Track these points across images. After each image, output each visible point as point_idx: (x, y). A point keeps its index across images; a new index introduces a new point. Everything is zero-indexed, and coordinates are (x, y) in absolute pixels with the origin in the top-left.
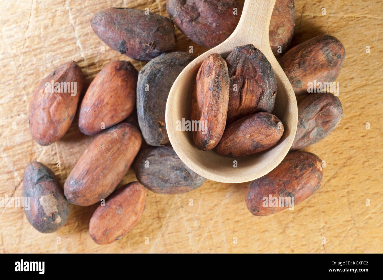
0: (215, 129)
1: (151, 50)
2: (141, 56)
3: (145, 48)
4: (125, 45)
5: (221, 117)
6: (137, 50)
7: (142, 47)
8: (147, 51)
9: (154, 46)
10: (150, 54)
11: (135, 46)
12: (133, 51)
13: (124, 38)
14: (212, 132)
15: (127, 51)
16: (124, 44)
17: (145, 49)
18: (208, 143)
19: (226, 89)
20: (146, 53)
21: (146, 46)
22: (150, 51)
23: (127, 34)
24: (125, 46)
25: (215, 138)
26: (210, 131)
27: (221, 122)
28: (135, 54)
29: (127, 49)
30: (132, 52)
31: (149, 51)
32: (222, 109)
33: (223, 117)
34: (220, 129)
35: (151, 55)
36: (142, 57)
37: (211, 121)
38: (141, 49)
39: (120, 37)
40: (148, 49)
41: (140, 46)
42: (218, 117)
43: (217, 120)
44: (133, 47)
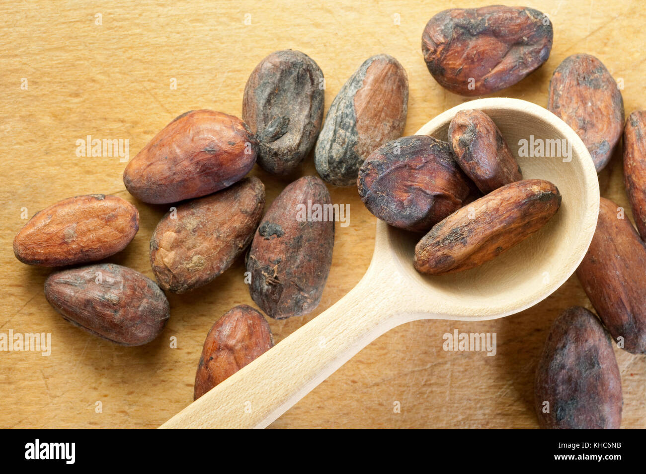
0: (515, 198)
1: (266, 279)
2: (256, 261)
3: (271, 268)
4: (275, 236)
5: (493, 201)
6: (267, 256)
7: (272, 265)
8: (265, 272)
9: (274, 283)
10: (260, 277)
11: (273, 252)
12: (264, 248)
13: (287, 235)
14: (523, 200)
15: (264, 238)
16: (276, 234)
17: (267, 269)
18: (543, 194)
19: (450, 221)
20: (261, 271)
21: (273, 271)
22: (264, 278)
23: (294, 238)
24: (273, 236)
25: (528, 189)
26: (523, 202)
27: (499, 197)
28: (258, 251)
29: (268, 239)
30: (262, 247)
31: (265, 276)
32: (481, 208)
33: (491, 200)
34: (511, 191)
35: (258, 278)
36: (254, 263)
37: (507, 211)
38: (267, 262)
39: (287, 228)
40: (268, 273)
41: (274, 260)
42: (495, 206)
43: (501, 204)
44: (271, 249)
